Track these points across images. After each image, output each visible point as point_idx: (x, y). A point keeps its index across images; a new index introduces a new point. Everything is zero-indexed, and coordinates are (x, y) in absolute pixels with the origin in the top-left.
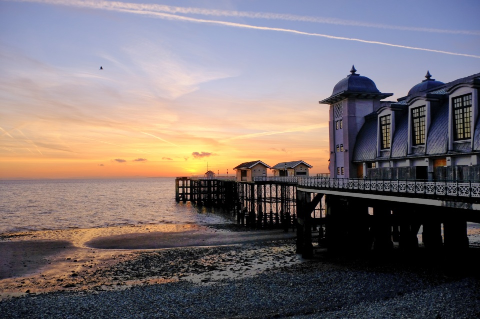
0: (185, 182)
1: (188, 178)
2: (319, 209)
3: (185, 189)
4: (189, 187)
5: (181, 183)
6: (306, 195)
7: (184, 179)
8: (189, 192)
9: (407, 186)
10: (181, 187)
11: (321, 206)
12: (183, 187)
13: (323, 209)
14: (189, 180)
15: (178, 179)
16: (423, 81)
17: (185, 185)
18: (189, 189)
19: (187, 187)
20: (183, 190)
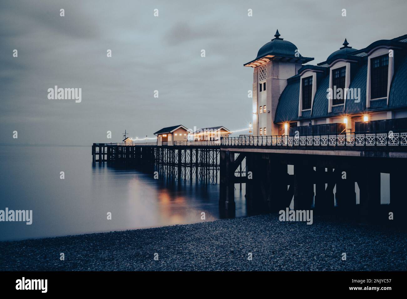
0: (102, 148)
1: (105, 145)
2: (239, 172)
3: (102, 155)
4: (106, 154)
5: (97, 149)
6: (229, 154)
7: (101, 145)
8: (106, 158)
9: (329, 140)
10: (97, 154)
11: (241, 169)
12: (100, 153)
13: (243, 172)
14: (106, 146)
15: (95, 146)
16: (341, 49)
17: (102, 152)
18: (106, 156)
19: (104, 154)
20: (100, 157)
